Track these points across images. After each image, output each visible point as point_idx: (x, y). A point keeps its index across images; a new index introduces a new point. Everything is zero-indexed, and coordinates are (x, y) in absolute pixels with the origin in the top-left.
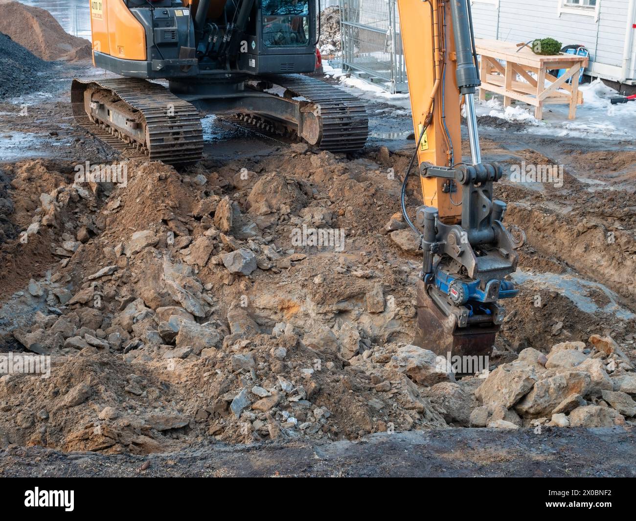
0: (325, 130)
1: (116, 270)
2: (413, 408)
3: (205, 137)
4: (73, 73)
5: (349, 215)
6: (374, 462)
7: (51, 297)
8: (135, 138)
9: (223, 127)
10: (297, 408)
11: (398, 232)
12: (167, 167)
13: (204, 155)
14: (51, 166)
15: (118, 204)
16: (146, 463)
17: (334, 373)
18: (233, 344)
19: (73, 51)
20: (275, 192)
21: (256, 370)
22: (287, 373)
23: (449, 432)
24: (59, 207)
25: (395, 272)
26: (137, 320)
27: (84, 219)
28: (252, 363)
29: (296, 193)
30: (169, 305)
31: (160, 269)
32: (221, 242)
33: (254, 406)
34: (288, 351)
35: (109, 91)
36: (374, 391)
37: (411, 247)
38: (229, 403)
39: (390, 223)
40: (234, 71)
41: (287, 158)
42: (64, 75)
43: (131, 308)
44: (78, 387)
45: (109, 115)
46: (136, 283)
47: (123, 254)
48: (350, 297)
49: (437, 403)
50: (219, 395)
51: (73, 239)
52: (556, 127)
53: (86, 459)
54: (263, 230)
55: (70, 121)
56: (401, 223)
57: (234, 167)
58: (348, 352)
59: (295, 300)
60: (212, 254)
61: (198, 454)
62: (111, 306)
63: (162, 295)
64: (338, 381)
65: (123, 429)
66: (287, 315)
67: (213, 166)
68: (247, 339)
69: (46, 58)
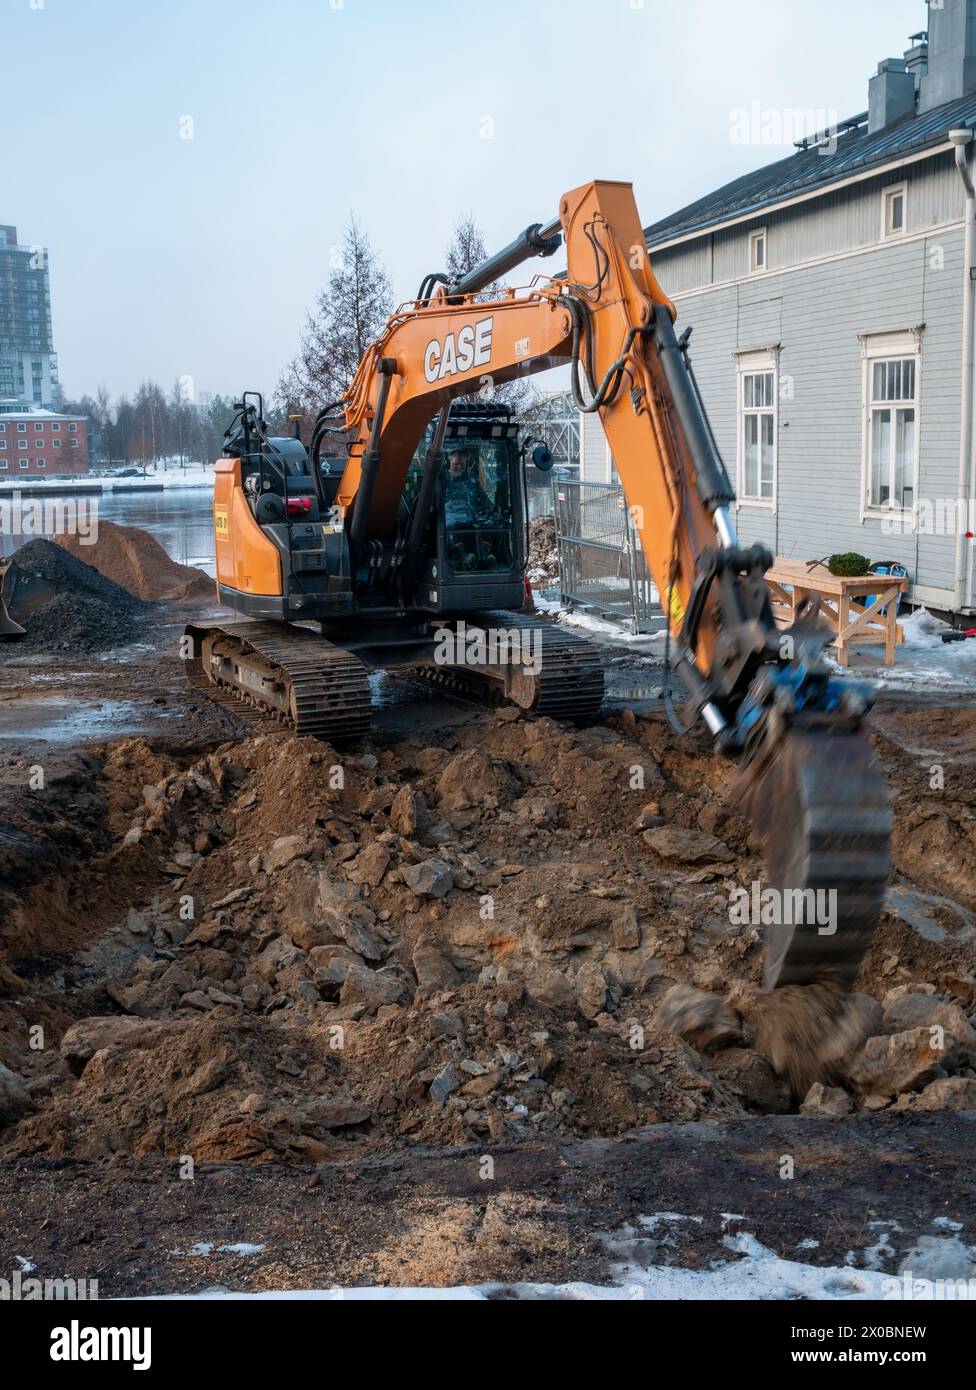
0: (543, 688)
1: (251, 893)
2: (695, 1088)
3: (375, 701)
4: (183, 616)
5: (582, 808)
6: (648, 1169)
7: (160, 934)
8: (275, 704)
9: (397, 686)
10: (527, 1091)
11: (653, 830)
12: (321, 744)
13: (374, 727)
14: (157, 747)
15: (253, 798)
16: (314, 1176)
17: (578, 1038)
18: (428, 999)
19: (182, 586)
20: (477, 777)
21: (465, 1035)
22: (510, 1038)
23: (754, 1122)
24: (169, 804)
25: (652, 889)
26: (283, 967)
27: (205, 821)
28: (459, 1025)
29: (505, 778)
30: (328, 943)
31: (315, 891)
32: (401, 850)
33: (466, 1088)
34: (511, 1006)
35: (237, 640)
36: (638, 1063)
37: (675, 852)
38: (428, 1085)
39: (641, 818)
40: (410, 608)
41: (490, 728)
42: (170, 619)
43: (274, 949)
44: (209, 1066)
45: (237, 672)
46: (280, 911)
47: (261, 870)
48: (590, 927)
49: (728, 1079)
50: (412, 1074)
51: (190, 850)
52: (868, 676)
53: (227, 1172)
54: (460, 832)
55: (182, 683)
56: (657, 818)
57: (416, 743)
58: (590, 1008)
59: (510, 932)
60: (388, 869)
61: (389, 1162)
62: (245, 946)
63: (317, 929)
64: (584, 1050)
65: (275, 1127)
66: (500, 955)
67: (387, 743)
68: (449, 990)
69: (144, 597)
